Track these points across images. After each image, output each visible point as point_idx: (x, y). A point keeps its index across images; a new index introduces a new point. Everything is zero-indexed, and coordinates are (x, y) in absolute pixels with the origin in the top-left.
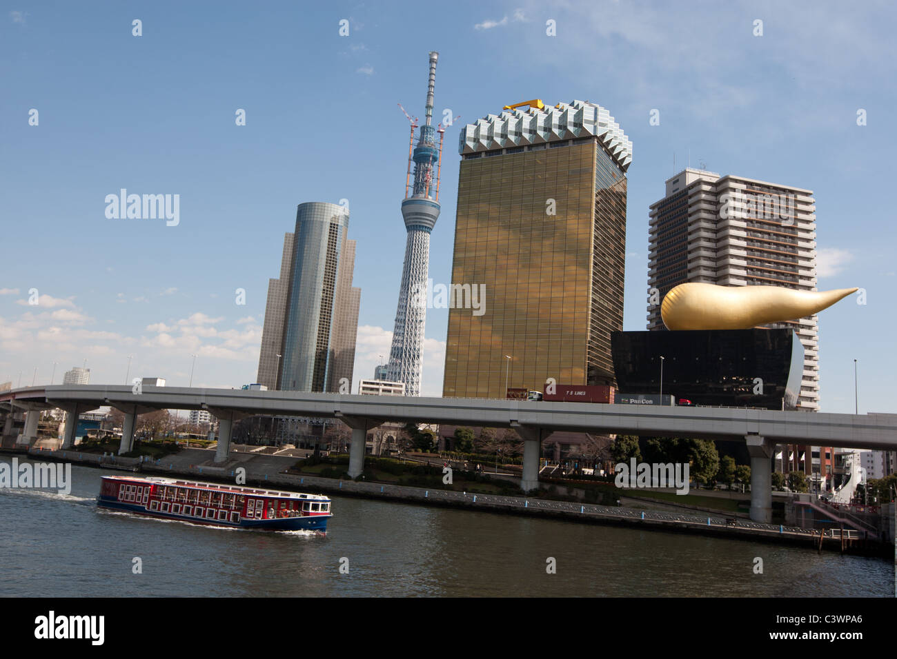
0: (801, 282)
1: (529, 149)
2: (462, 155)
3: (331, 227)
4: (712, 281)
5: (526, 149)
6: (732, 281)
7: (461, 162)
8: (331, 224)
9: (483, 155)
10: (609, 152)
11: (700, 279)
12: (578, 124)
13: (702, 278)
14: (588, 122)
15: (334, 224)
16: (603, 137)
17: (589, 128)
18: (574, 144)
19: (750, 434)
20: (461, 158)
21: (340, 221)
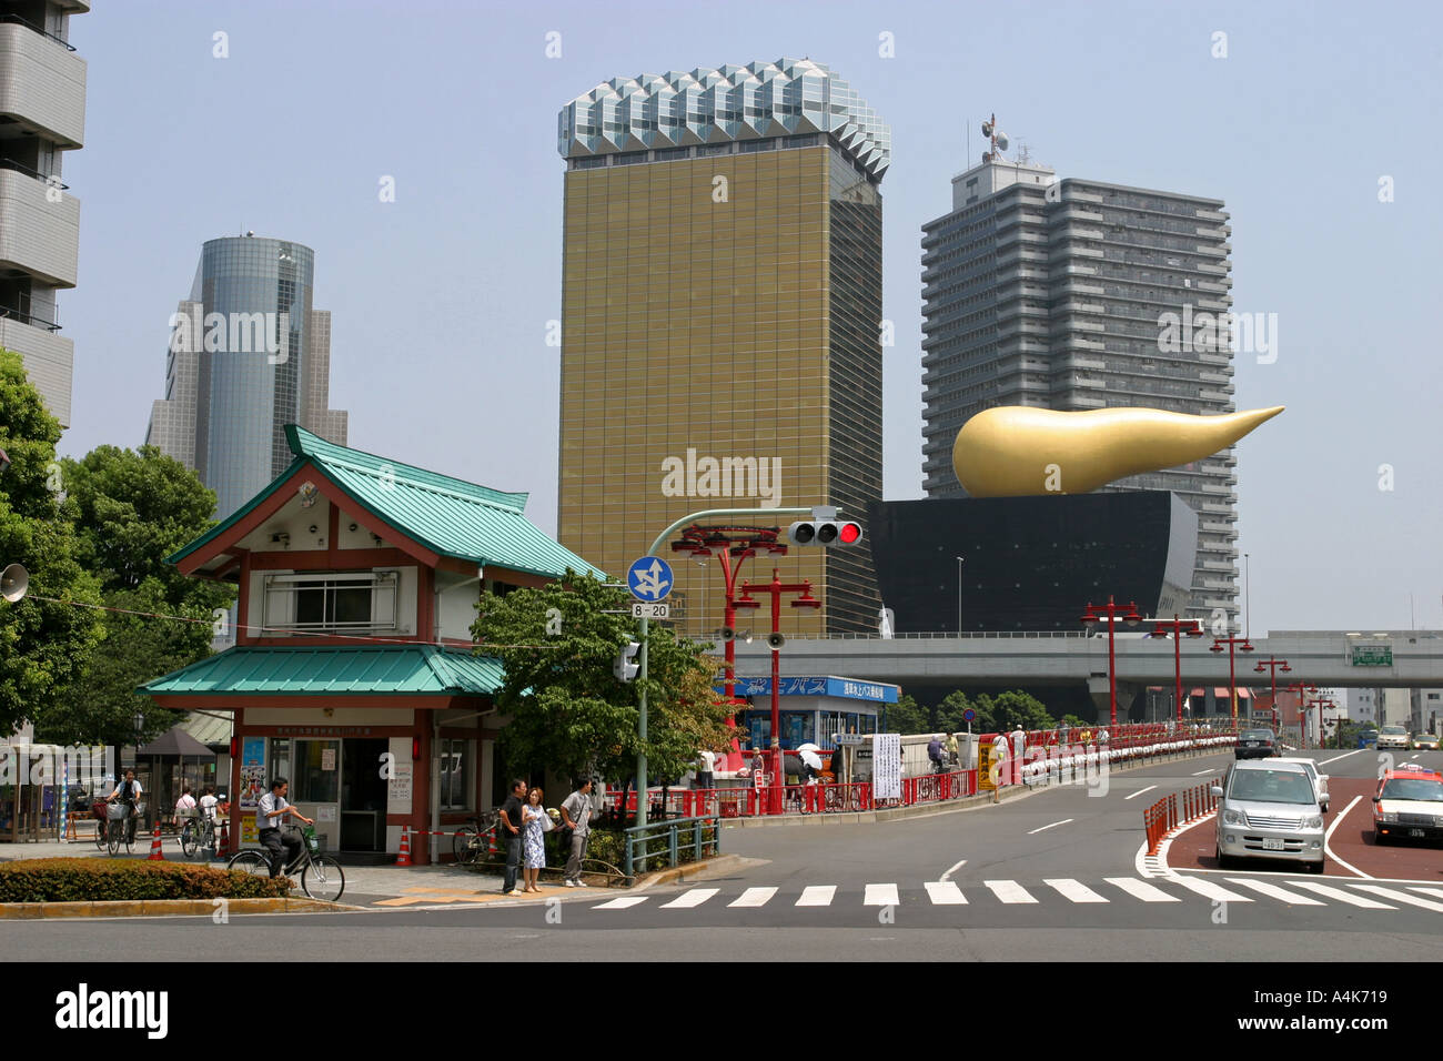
0: (1206, 394)
1: (699, 154)
2: (566, 159)
3: (281, 288)
4: (1044, 400)
5: (693, 151)
6: (1078, 400)
7: (566, 174)
8: (281, 282)
9: (610, 160)
10: (849, 156)
11: (1020, 398)
12: (793, 108)
13: (1024, 396)
14: (813, 106)
15: (287, 283)
16: (839, 132)
17: (814, 118)
18: (785, 146)
19: (1094, 675)
20: (564, 165)
21: (298, 274)
